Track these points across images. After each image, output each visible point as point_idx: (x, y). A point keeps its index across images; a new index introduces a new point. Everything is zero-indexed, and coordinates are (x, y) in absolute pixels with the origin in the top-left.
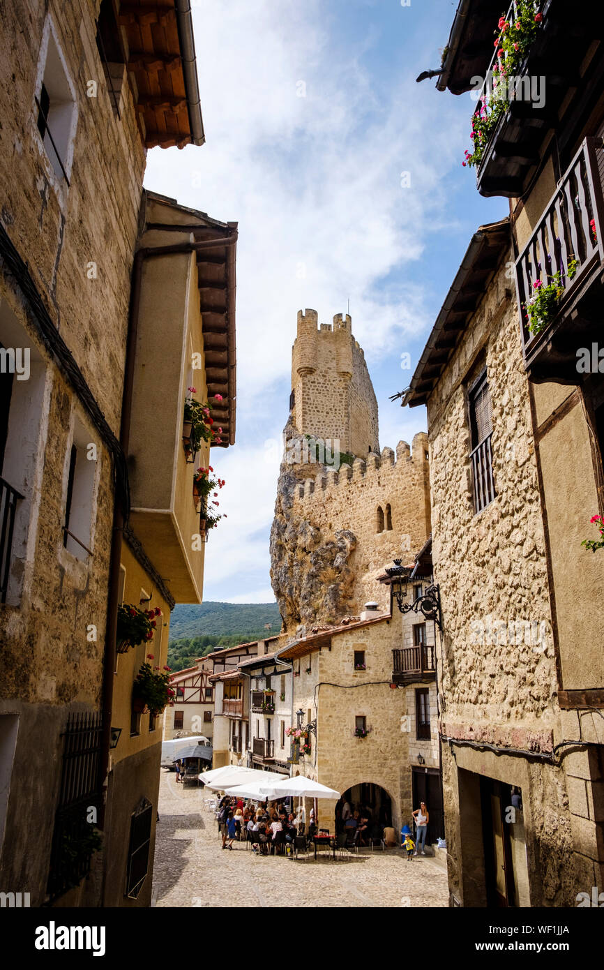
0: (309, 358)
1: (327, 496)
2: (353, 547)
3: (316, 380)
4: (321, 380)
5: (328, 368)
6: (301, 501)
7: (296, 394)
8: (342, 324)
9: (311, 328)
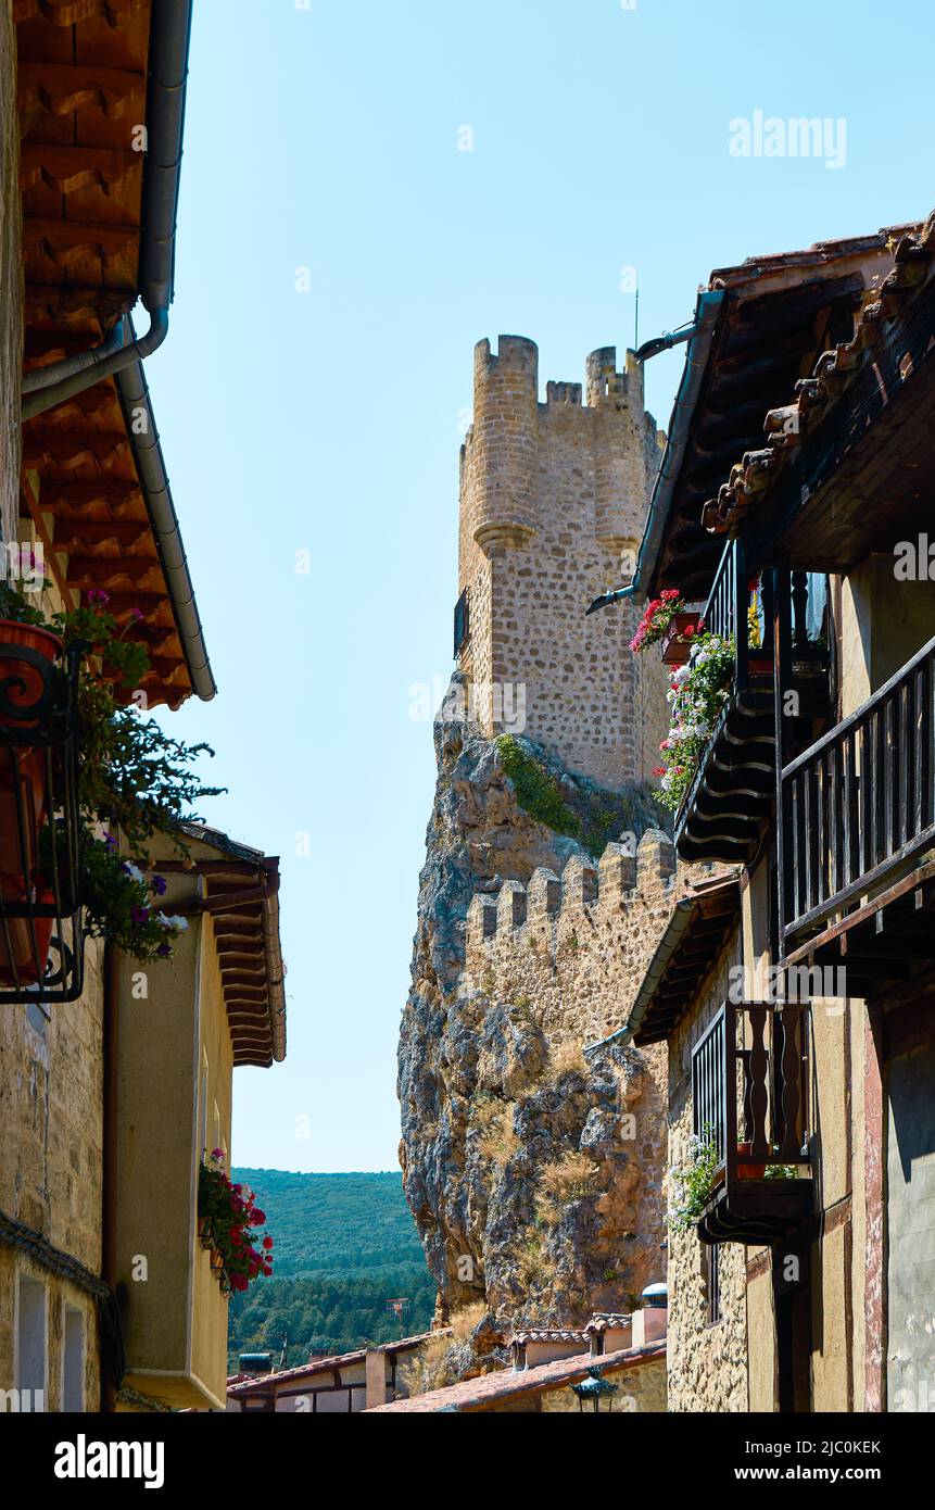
0: (510, 495)
1: (561, 938)
2: (637, 1093)
3: (532, 566)
4: (550, 567)
5: (571, 525)
6: (485, 948)
7: (473, 606)
8: (613, 381)
9: (517, 397)
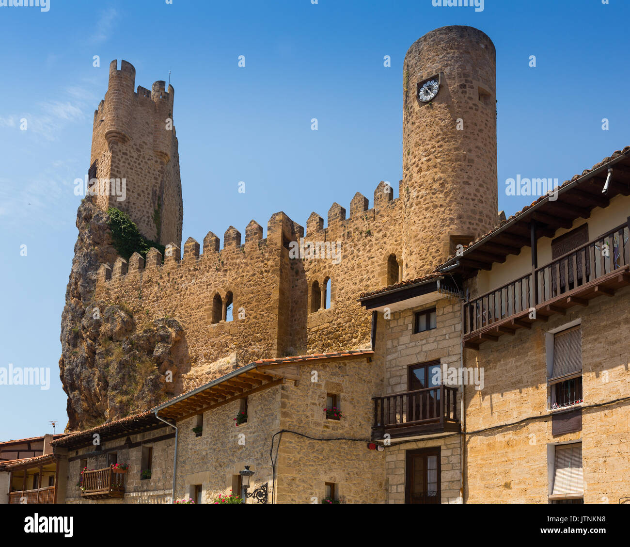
3: (128, 152)
4: (135, 155)
5: (144, 142)
6: (107, 284)
8: (163, 94)
